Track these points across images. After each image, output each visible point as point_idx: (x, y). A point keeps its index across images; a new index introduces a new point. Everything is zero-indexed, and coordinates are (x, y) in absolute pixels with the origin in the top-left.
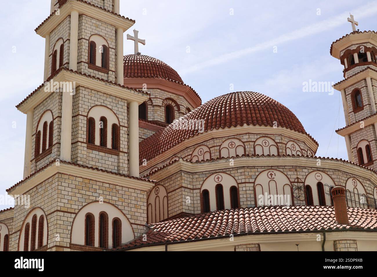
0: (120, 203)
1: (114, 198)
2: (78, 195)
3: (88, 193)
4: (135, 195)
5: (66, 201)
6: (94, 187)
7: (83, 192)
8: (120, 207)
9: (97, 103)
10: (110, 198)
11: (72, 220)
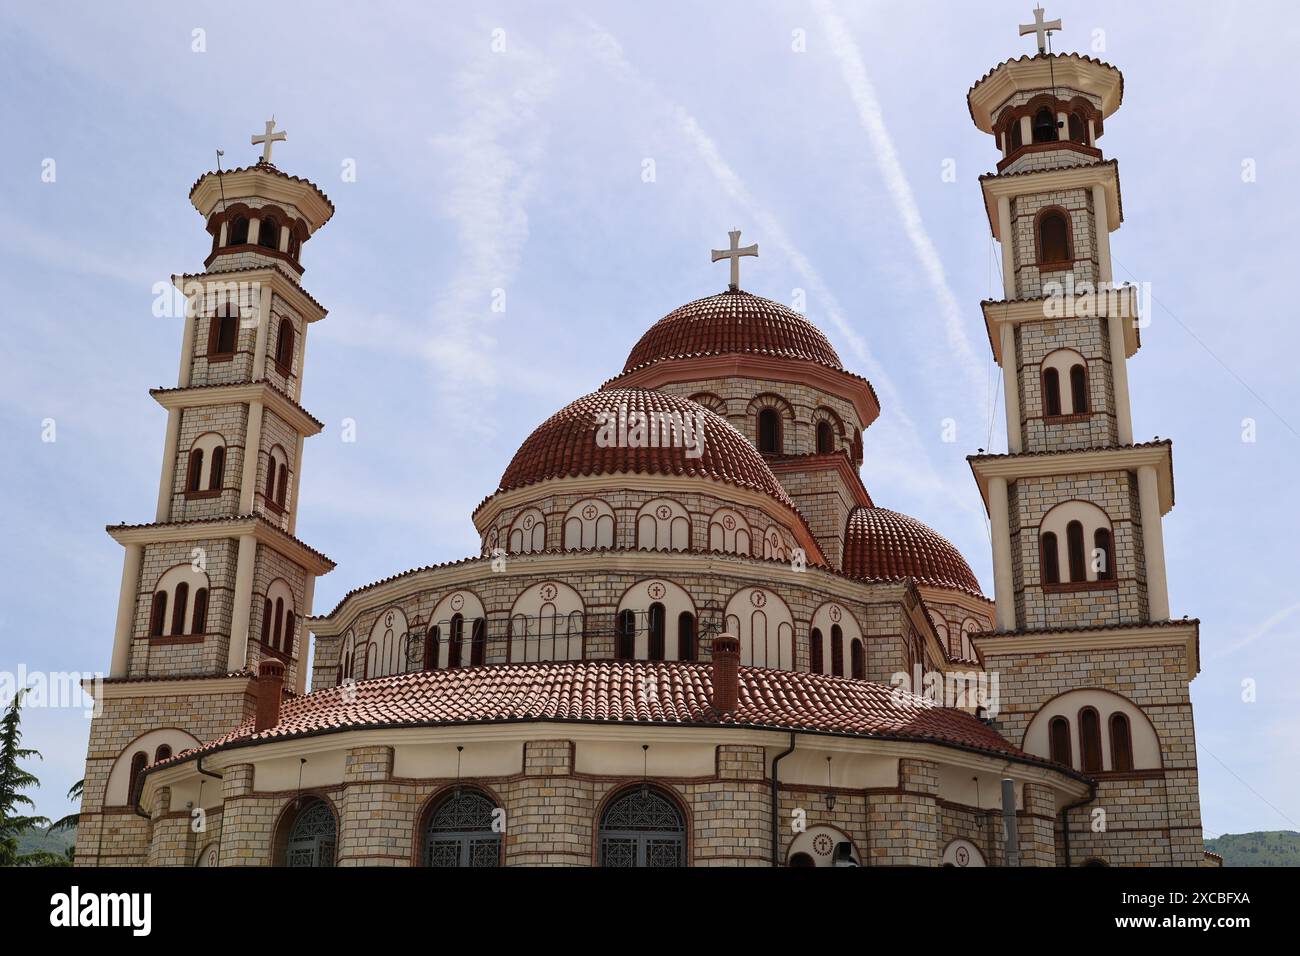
0: (194, 724)
1: (183, 719)
2: (123, 728)
3: (138, 721)
4: (223, 704)
5: (103, 742)
6: (150, 708)
7: (132, 721)
8: (192, 732)
9: (173, 563)
10: (176, 719)
11: (109, 769)
